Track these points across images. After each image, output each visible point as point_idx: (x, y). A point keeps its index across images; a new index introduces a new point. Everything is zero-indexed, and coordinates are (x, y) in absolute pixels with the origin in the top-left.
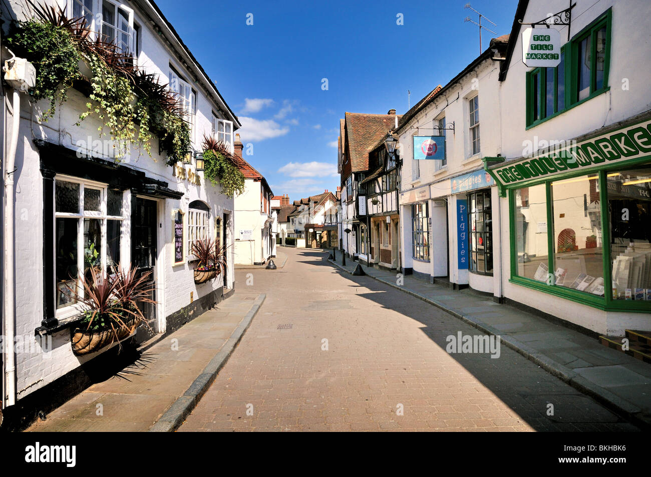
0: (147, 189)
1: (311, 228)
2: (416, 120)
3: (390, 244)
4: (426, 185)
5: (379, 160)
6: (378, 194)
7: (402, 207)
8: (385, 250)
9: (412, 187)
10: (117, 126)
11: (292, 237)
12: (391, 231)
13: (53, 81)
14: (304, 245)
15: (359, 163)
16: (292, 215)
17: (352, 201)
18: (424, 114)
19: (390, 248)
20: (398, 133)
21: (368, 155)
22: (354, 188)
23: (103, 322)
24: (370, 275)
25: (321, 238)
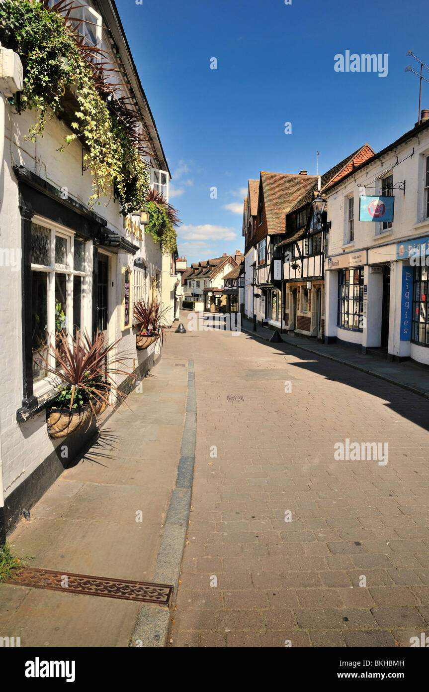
0: (111, 241)
1: (210, 291)
2: (353, 179)
3: (310, 311)
4: (363, 249)
5: (297, 222)
6: (298, 258)
7: (328, 273)
8: (304, 317)
9: (342, 251)
10: (98, 156)
11: (189, 300)
12: (312, 297)
13: (44, 85)
14: (202, 309)
15: (275, 224)
16: (190, 278)
17: (265, 265)
18: (365, 172)
19: (309, 314)
20: (326, 194)
21: (285, 217)
22: (269, 251)
23: (81, 400)
24: (289, 342)
25: (220, 302)
